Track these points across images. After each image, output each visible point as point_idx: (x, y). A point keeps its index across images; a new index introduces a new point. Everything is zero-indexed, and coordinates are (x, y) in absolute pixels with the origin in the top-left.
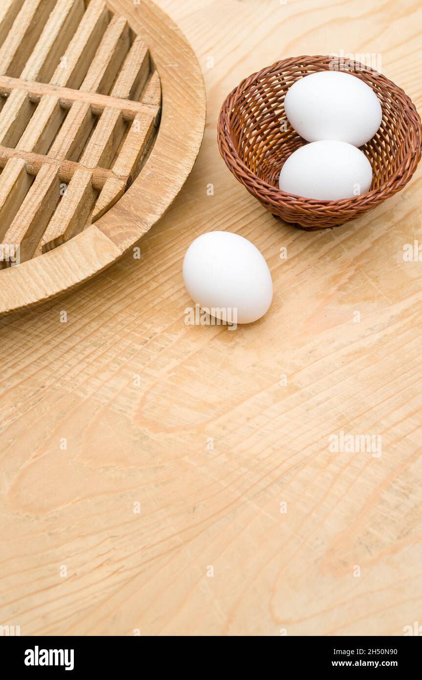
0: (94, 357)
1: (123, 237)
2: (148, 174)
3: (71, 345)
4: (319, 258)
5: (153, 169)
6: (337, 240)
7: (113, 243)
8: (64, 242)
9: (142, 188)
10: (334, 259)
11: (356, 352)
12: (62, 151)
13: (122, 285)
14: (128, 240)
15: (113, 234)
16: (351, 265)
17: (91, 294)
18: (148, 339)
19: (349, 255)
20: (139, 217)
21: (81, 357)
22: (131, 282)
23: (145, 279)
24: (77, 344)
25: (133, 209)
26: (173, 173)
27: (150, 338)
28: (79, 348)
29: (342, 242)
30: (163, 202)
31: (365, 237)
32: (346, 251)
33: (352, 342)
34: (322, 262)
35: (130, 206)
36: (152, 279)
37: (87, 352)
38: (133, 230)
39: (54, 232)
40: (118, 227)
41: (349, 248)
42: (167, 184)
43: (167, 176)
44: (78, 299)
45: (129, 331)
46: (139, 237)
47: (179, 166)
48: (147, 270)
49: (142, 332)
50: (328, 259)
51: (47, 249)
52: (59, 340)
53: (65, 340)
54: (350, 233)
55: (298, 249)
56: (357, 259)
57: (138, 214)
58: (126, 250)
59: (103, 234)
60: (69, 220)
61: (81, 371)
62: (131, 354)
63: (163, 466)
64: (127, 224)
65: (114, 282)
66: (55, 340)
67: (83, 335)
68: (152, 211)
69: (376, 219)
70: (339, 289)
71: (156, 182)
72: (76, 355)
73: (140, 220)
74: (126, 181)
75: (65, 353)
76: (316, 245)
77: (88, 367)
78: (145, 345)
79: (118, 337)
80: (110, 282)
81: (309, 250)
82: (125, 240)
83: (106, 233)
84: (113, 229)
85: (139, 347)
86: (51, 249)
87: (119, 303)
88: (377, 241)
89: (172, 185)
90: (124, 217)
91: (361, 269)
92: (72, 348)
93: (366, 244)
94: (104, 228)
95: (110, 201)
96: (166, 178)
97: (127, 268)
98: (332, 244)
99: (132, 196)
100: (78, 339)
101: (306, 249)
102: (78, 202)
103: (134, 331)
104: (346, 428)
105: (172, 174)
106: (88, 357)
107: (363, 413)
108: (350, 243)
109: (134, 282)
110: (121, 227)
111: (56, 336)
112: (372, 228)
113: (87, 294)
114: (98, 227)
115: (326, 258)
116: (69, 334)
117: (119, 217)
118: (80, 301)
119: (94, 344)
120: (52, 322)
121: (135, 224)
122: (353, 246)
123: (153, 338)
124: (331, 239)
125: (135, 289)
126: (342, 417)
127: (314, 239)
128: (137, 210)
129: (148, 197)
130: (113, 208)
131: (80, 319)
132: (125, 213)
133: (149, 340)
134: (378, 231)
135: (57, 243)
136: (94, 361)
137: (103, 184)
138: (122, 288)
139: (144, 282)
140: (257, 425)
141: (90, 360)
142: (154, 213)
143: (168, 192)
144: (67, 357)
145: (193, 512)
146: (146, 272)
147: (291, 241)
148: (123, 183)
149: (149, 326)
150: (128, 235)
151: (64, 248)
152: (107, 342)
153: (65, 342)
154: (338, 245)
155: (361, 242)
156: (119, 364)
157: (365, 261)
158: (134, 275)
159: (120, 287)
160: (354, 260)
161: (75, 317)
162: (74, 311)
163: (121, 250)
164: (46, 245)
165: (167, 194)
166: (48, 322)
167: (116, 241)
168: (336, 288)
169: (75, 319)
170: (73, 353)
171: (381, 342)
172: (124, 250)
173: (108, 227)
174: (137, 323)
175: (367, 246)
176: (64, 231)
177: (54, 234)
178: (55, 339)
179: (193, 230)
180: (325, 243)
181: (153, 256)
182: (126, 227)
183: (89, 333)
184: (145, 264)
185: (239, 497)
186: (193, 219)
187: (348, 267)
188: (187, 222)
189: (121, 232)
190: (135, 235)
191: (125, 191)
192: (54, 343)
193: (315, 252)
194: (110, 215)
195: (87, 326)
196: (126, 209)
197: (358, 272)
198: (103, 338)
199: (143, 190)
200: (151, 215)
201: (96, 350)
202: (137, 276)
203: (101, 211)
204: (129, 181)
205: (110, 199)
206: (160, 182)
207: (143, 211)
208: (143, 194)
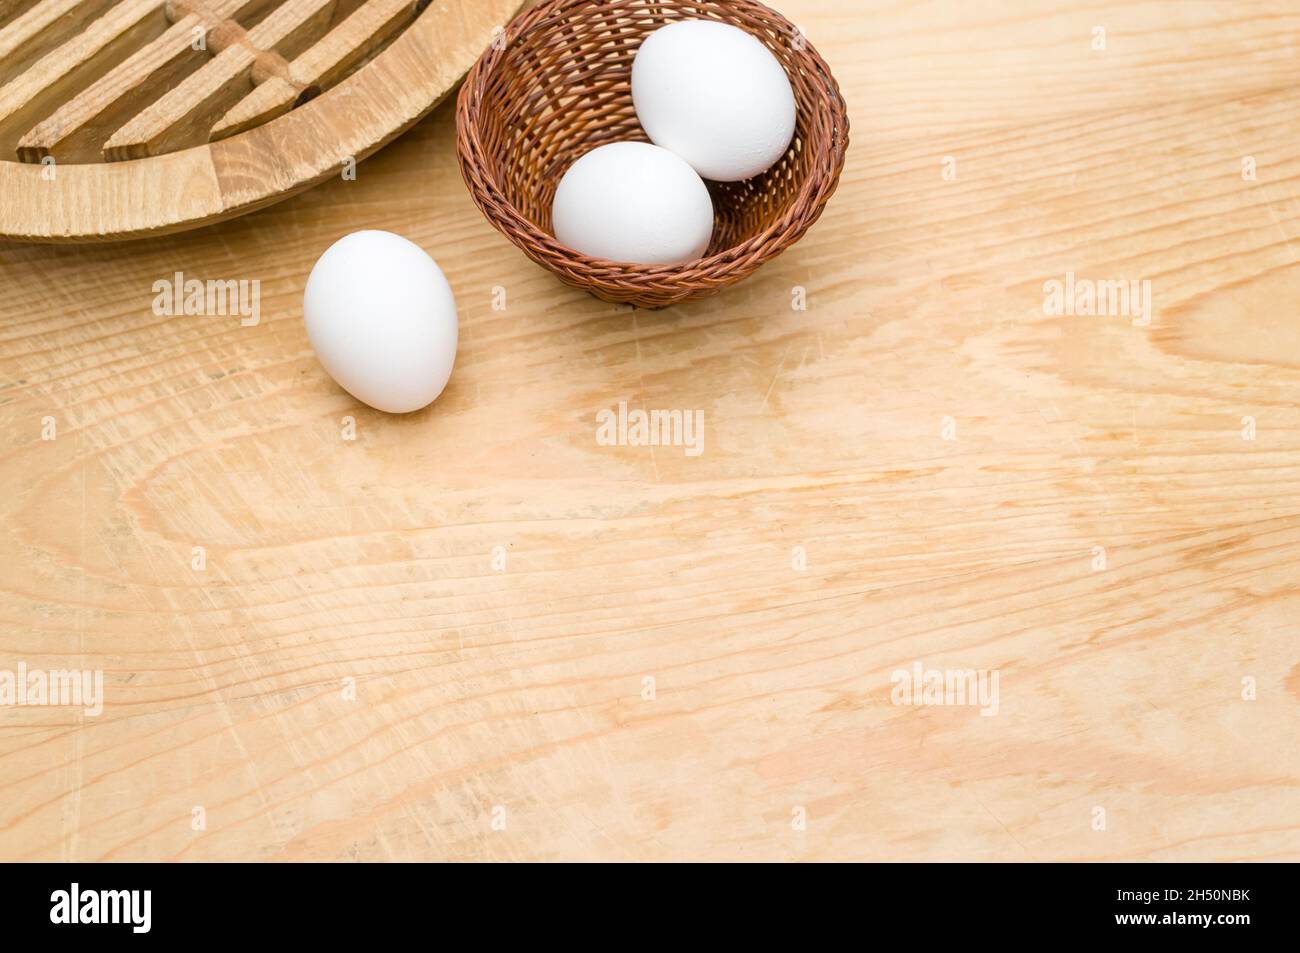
0: (128, 366)
1: (239, 184)
2: (343, 94)
3: (103, 331)
4: (586, 352)
5: (357, 89)
6: (637, 332)
7: (218, 188)
8: (148, 155)
9: (320, 114)
10: (610, 363)
11: (545, 537)
13: (240, 267)
14: (245, 192)
15: (228, 172)
16: (631, 386)
17: (185, 262)
18: (226, 372)
19: (640, 365)
20: (285, 162)
21: (108, 358)
22: (256, 267)
23: (283, 272)
24: (115, 335)
25: (283, 142)
26: (384, 107)
27: (232, 372)
28: (115, 342)
29: (644, 340)
30: (337, 151)
31: (688, 346)
32: (639, 357)
33: (548, 517)
34: (586, 360)
35: (281, 137)
36: (293, 277)
37: (121, 355)
38: (263, 180)
39: (133, 133)
40: (242, 164)
41: (647, 355)
42: (363, 122)
43: (372, 110)
44: (160, 262)
45: (204, 346)
46: (264, 194)
47: (403, 100)
48: (295, 257)
49: (223, 356)
50: (600, 358)
51: (117, 156)
52: (92, 317)
53: (100, 320)
54: (667, 328)
55: (558, 322)
56: (650, 379)
57: (287, 154)
58: (232, 208)
59: (212, 168)
60: (170, 123)
61: (95, 382)
62: (186, 387)
63: (124, 588)
64: (259, 165)
65: (231, 256)
66: (85, 315)
67: (132, 324)
68: (311, 159)
69: (726, 322)
70: (583, 420)
71: (348, 113)
72: (104, 352)
73: (284, 167)
74: (299, 93)
75: (87, 342)
76: (594, 327)
77: (108, 379)
78: (216, 380)
79: (182, 350)
80: (226, 254)
81: (578, 331)
82: (240, 190)
83: (219, 166)
84: (233, 165)
85: (203, 379)
86: (122, 160)
88: (703, 362)
89: (370, 127)
90: (262, 152)
91: (643, 399)
92: (103, 339)
93: (682, 360)
94: (219, 158)
95: (253, 115)
96: (368, 112)
97: (265, 242)
98: (623, 336)
99: (295, 122)
100: (120, 328)
101: (574, 327)
102: (203, 98)
103: (214, 350)
104: (448, 655)
105: (381, 108)
106: (118, 362)
107: (491, 644)
108: (654, 347)
109: (261, 270)
110: (247, 166)
111: (89, 309)
112: (709, 336)
113: (179, 259)
114: (212, 153)
115: (596, 356)
116: (112, 312)
117: (255, 148)
118: (160, 267)
119: (140, 346)
120: (99, 283)
121: (272, 169)
122: (655, 354)
123: (234, 375)
124: (627, 327)
126: (454, 635)
127: (598, 315)
128: (288, 147)
129: (320, 133)
130: (255, 130)
131: (143, 296)
132: (269, 147)
133: (227, 376)
134: (717, 344)
135: (132, 153)
136: (124, 373)
137: (262, 81)
138: (236, 272)
139: (277, 276)
140: (310, 587)
141: (118, 369)
142: (313, 163)
143: (354, 136)
144: (89, 349)
145: (127, 681)
146: (291, 261)
147: (556, 304)
148: (293, 93)
149: (240, 351)
150: (251, 184)
151: (142, 166)
152: (161, 350)
153: (99, 324)
154: (633, 342)
155: (674, 353)
156: (157, 394)
157: (663, 387)
158: (268, 258)
159: (235, 269)
160: (643, 378)
161: (138, 289)
162: (141, 280)
163: (224, 204)
164: (111, 150)
165: (353, 140)
166: (93, 281)
167: (225, 186)
168: (582, 414)
169: (135, 293)
170: (100, 347)
171: (597, 538)
172: (228, 206)
173: (226, 157)
174: (225, 338)
175: (681, 365)
176: (150, 138)
177: (132, 137)
178: (87, 312)
179: (409, 220)
180: (613, 329)
181: (318, 238)
182: (255, 169)
183: (142, 324)
184: (296, 248)
185: (211, 691)
186: (420, 201)
187: (625, 387)
188: (407, 203)
189: (242, 174)
190: (261, 188)
191: (295, 107)
192: (81, 318)
193: (585, 338)
194: (243, 140)
196: (274, 139)
197: (636, 401)
198: (159, 341)
199: (320, 119)
200: (306, 164)
201: (138, 356)
202: (273, 261)
203: (230, 127)
204: (309, 94)
205: (255, 112)
206: (353, 115)
207: (297, 154)
208: (314, 125)
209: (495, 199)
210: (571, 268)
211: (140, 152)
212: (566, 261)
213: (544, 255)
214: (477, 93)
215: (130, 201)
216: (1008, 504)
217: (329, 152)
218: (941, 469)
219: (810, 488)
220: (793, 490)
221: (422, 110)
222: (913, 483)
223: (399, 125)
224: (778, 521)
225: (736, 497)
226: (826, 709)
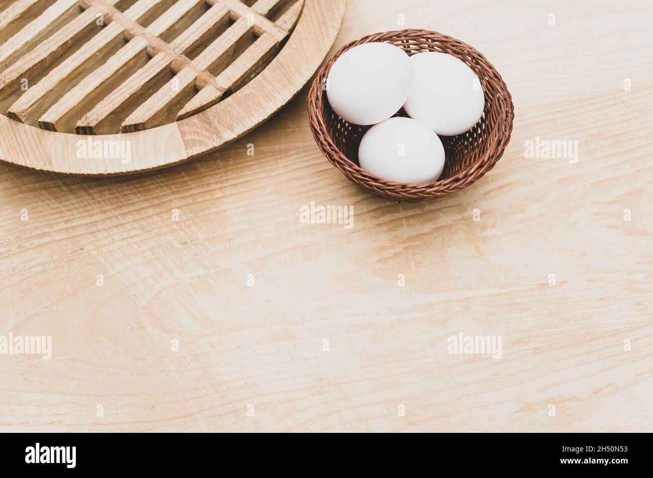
0: (137, 239)
1: (195, 143)
2: (245, 93)
3: (122, 221)
4: (377, 225)
5: (252, 90)
6: (402, 214)
7: (183, 146)
8: (145, 129)
9: (234, 104)
10: (390, 230)
11: (364, 325)
12: (183, 45)
13: (191, 184)
14: (198, 147)
15: (188, 137)
16: (402, 243)
17: (162, 182)
18: (189, 241)
19: (406, 231)
20: (218, 130)
21: (126, 235)
22: (200, 184)
23: (214, 186)
24: (128, 223)
25: (216, 120)
26: (268, 100)
27: (192, 241)
28: (128, 226)
29: (406, 218)
30: (245, 124)
31: (430, 220)
32: (405, 227)
33: (365, 315)
34: (377, 229)
35: (215, 117)
36: (220, 189)
37: (132, 233)
38: (207, 141)
39: (137, 118)
40: (195, 133)
41: (409, 226)
42: (257, 108)
43: (261, 101)
44: (149, 183)
45: (177, 228)
46: (209, 148)
47: (277, 95)
48: (220, 178)
49: (187, 233)
50: (385, 228)
51: (128, 129)
52: (115, 213)
53: (120, 215)
54: (418, 211)
55: (361, 209)
56: (411, 238)
57: (219, 127)
58: (192, 156)
59: (179, 135)
60: (156, 112)
61: (119, 248)
62: (168, 250)
63: (145, 359)
64: (204, 133)
65: (186, 179)
66: (111, 212)
67: (137, 216)
68: (231, 128)
69: (448, 207)
70: (379, 261)
71: (249, 103)
72: (122, 232)
73: (218, 133)
74: (222, 93)
75: (114, 227)
76: (380, 211)
77: (127, 246)
78: (184, 246)
79: (164, 230)
80: (183, 177)
81: (372, 214)
82: (196, 146)
83: (183, 134)
84: (190, 133)
85: (177, 245)
86: (131, 132)
87: (180, 199)
88: (439, 228)
89: (261, 111)
90: (205, 126)
91: (409, 249)
92: (122, 225)
93: (427, 228)
94: (183, 129)
95: (199, 106)
96: (259, 102)
97: (204, 170)
98: (395, 216)
99: (221, 109)
100: (130, 218)
101: (370, 211)
102: (172, 98)
103: (181, 229)
104: (319, 390)
105: (266, 100)
106: (131, 237)
107: (341, 384)
108: (412, 221)
109: (203, 185)
110: (198, 134)
111: (114, 209)
112: (440, 214)
113: (159, 181)
114: (179, 127)
115: (383, 227)
116: (126, 210)
117: (201, 124)
118: (149, 185)
119: (142, 228)
120: (118, 195)
121: (211, 134)
122: (413, 225)
123: (193, 242)
124: (398, 211)
125: (200, 192)
126: (321, 379)
127: (382, 205)
128: (219, 123)
129: (235, 115)
130: (200, 114)
131: (141, 201)
132: (209, 123)
133: (190, 243)
134: (445, 219)
135: (136, 128)
136: (135, 243)
137: (202, 88)
138: (189, 187)
139: (212, 188)
140: (243, 356)
141: (131, 241)
142: (233, 131)
143: (253, 116)
144: (115, 230)
145: (150, 410)
146: (217, 180)
148: (219, 94)
149: (195, 230)
150: (201, 143)
151: (142, 134)
152: (153, 230)
153: (119, 217)
154: (401, 219)
155: (422, 224)
156: (154, 254)
157: (418, 243)
158: (206, 179)
159: (189, 185)
160: (408, 238)
161: (138, 198)
162: (139, 192)
163: (188, 154)
164: (126, 127)
165: (252, 118)
166: (114, 194)
167: (187, 144)
168: (378, 259)
169: (138, 200)
170: (121, 229)
171: (391, 324)
172: (190, 156)
173: (186, 129)
174: (187, 223)
175: (426, 230)
176: (146, 120)
177: (137, 120)
178: (112, 211)
179: (278, 156)
180: (390, 212)
181: (231, 167)
182: (202, 135)
183: (143, 217)
184: (220, 173)
185: (195, 414)
186: (283, 146)
187: (399, 243)
188: (276, 147)
189: (195, 138)
190: (206, 145)
191: (220, 101)
192: (110, 214)
193: (376, 217)
194: (194, 119)
195: (144, 210)
196: (211, 118)
197: (405, 250)
198: (152, 225)
199: (234, 107)
200: (228, 132)
201: (141, 234)
202: (209, 180)
203: (188, 113)
204: (227, 93)
205: (200, 105)
206: (252, 104)
207: (224, 126)
208: (232, 111)
209: (333, 150)
210: (376, 186)
211: (141, 127)
212: (373, 183)
213: (361, 179)
214: (319, 93)
215: (137, 154)
216: (601, 299)
217: (240, 125)
218: (566, 282)
219: (499, 294)
220: (491, 296)
221: (287, 100)
222: (552, 290)
223: (276, 109)
224: (484, 312)
225: (461, 300)
226: (518, 412)
